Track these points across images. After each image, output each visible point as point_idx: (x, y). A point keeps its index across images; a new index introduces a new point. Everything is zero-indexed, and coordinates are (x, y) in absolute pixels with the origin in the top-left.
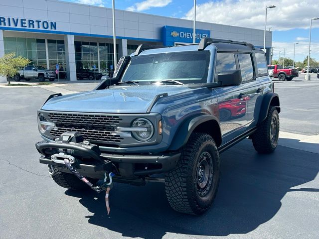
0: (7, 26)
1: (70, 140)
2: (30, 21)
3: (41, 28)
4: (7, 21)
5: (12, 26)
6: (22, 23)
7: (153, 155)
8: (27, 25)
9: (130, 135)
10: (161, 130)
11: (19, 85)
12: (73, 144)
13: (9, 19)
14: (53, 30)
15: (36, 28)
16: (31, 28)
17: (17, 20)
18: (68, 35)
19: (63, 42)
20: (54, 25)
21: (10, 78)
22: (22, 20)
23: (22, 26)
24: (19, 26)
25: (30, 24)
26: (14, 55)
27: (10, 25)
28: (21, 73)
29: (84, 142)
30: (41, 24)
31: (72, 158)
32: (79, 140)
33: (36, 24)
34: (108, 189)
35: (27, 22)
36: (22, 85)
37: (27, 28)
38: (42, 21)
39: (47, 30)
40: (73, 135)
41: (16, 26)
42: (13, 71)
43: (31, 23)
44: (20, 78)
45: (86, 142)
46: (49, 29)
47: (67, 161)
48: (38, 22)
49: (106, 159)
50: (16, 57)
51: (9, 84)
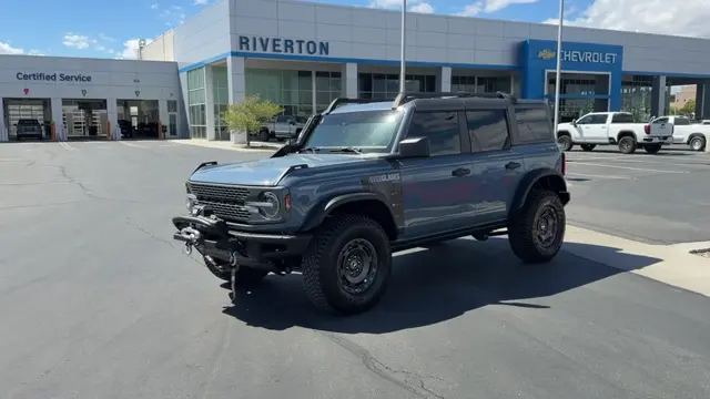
0: (251, 51)
1: (199, 213)
2: (286, 41)
3: (305, 53)
4: (251, 43)
5: (259, 50)
6: (275, 45)
7: (286, 234)
8: (282, 48)
9: (257, 211)
10: (288, 206)
11: (262, 147)
12: (201, 219)
13: (255, 39)
14: (324, 55)
15: (296, 53)
16: (289, 53)
17: (268, 39)
18: (348, 64)
19: (337, 75)
20: (325, 47)
21: (251, 137)
22: (275, 40)
23: (274, 50)
24: (269, 50)
25: (286, 46)
26: (258, 98)
27: (255, 49)
28: (271, 127)
29: (212, 216)
30: (304, 46)
31: (197, 232)
32: (207, 213)
33: (296, 46)
34: (234, 271)
35: (282, 43)
36: (267, 148)
37: (282, 53)
38: (306, 41)
39: (314, 55)
40: (202, 208)
41: (265, 49)
42: (256, 125)
43: (289, 44)
44: (269, 136)
45: (213, 216)
46: (317, 54)
47: (192, 236)
48: (300, 42)
49: (233, 236)
50: (259, 102)
51: (249, 147)
